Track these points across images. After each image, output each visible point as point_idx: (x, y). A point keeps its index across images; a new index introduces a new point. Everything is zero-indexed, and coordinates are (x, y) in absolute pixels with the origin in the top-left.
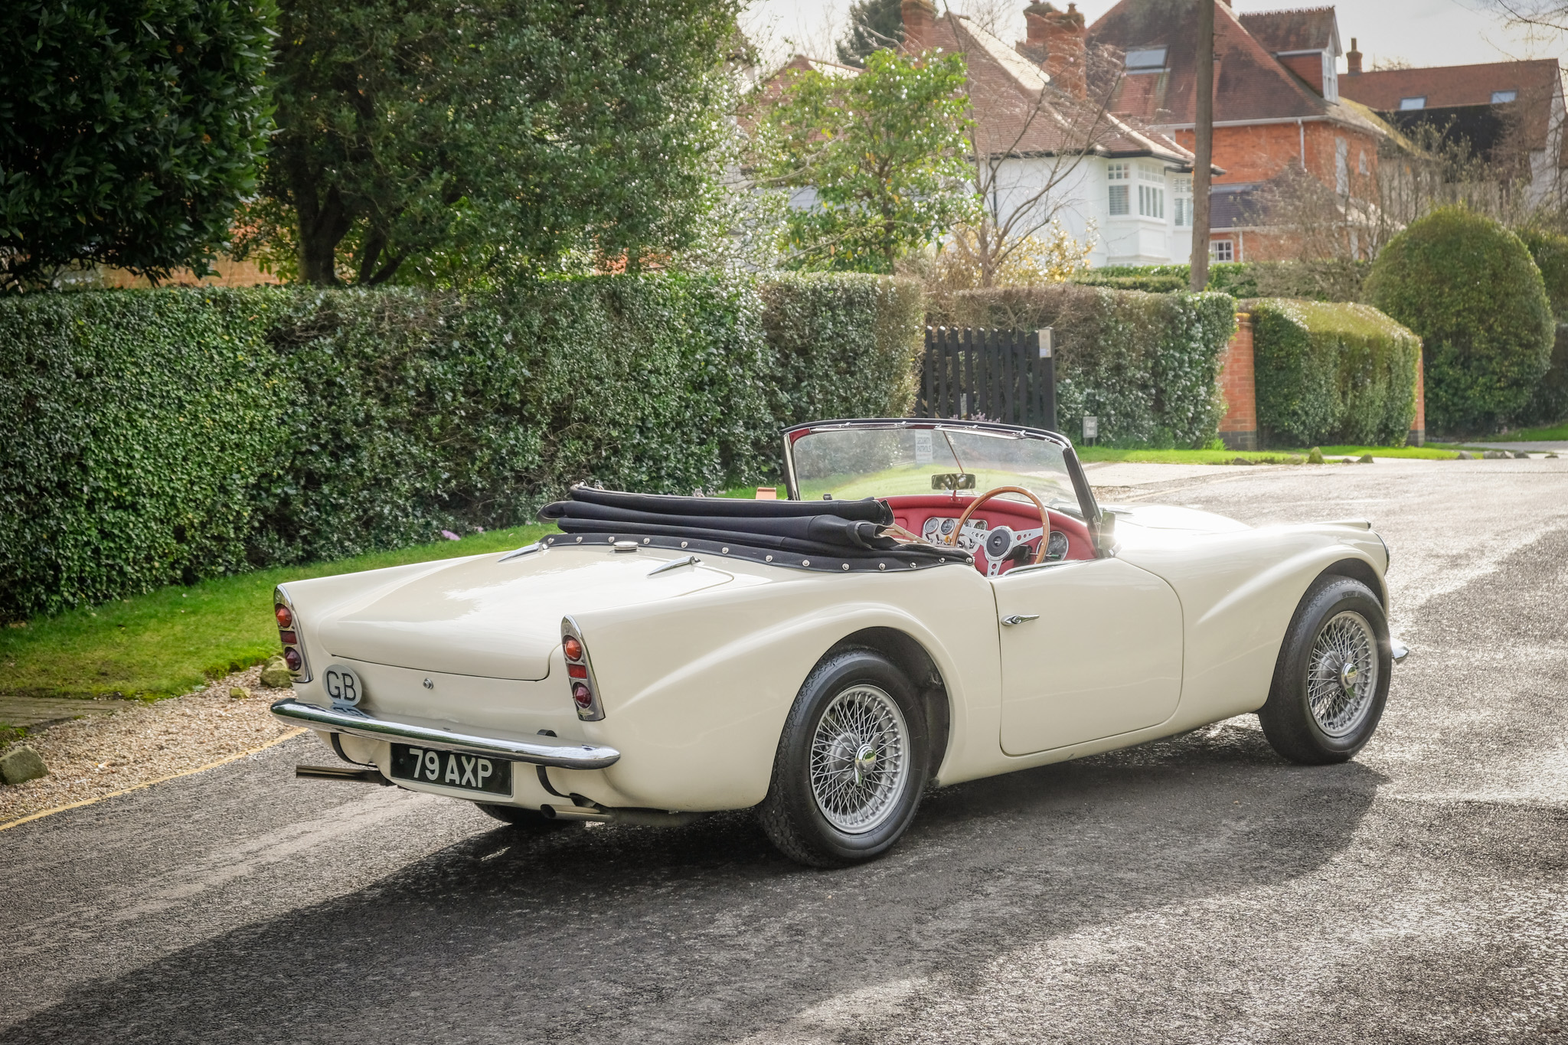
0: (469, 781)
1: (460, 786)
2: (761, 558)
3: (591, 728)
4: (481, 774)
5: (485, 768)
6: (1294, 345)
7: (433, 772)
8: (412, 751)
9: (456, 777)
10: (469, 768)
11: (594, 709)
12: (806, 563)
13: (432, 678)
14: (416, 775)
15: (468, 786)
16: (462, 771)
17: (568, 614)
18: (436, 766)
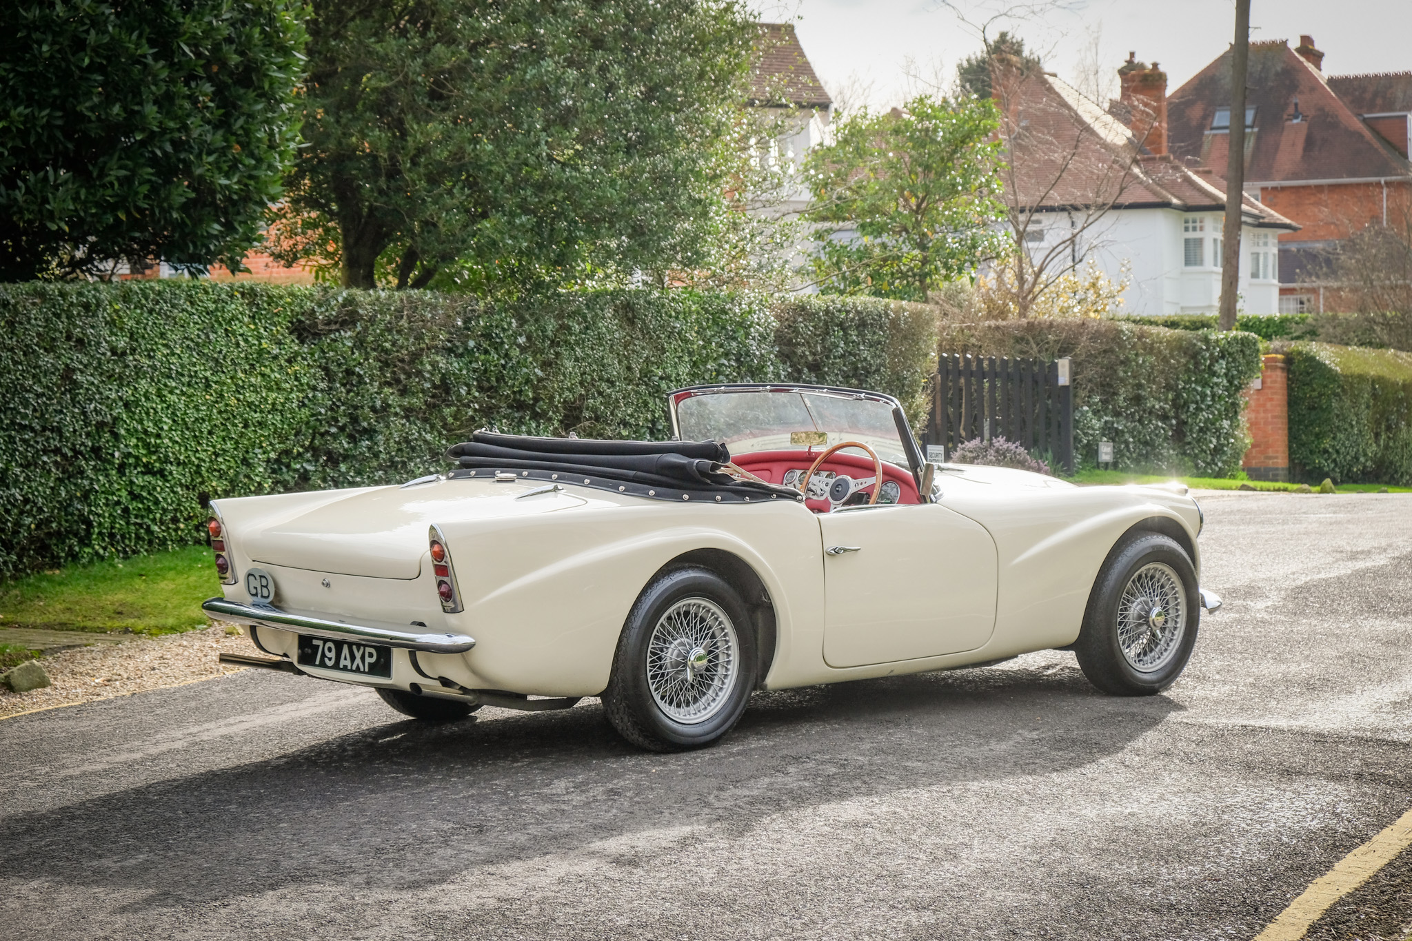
0: (358, 667)
1: (351, 671)
2: (615, 488)
3: (452, 619)
4: (368, 660)
5: (371, 655)
6: (1326, 386)
7: (330, 659)
8: (315, 642)
9: (348, 663)
10: (358, 655)
11: (455, 602)
12: (652, 492)
13: (329, 578)
14: (317, 662)
15: (358, 670)
16: (353, 658)
17: (435, 522)
18: (332, 655)
